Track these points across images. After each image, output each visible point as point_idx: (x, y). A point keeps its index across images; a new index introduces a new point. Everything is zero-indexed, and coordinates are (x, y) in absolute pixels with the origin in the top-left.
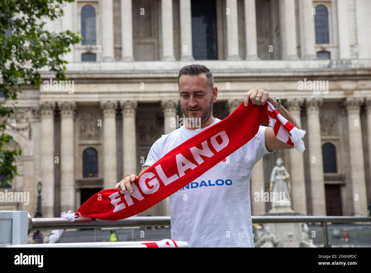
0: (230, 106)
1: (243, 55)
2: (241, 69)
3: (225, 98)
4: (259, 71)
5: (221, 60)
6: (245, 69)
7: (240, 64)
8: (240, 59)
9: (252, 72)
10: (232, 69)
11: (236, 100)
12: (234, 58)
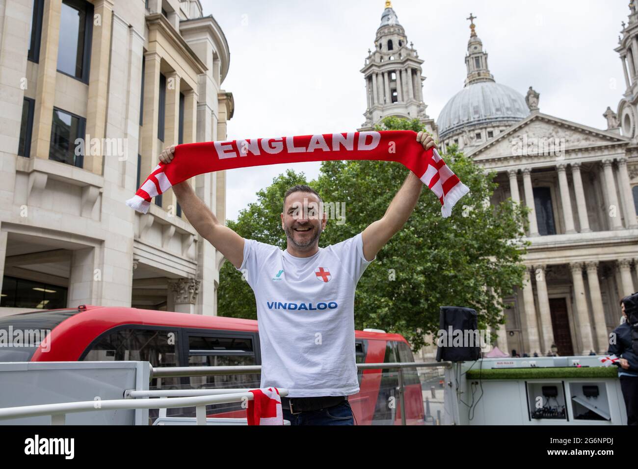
0: (572, 267)
1: (578, 229)
2: (578, 240)
3: (568, 262)
4: (593, 240)
5: (559, 234)
6: (581, 239)
7: (576, 236)
8: (576, 232)
9: (587, 241)
10: (571, 241)
11: (576, 263)
12: (571, 232)
